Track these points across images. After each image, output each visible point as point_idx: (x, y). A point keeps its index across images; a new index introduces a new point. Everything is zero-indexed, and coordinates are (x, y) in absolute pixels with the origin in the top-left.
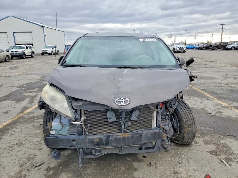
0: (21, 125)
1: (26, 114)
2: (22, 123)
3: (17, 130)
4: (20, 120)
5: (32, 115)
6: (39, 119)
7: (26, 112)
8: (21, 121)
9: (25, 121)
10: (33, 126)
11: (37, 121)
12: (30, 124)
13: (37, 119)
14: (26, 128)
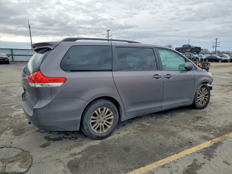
0: (219, 126)
1: (211, 139)
2: (218, 128)
3: (223, 123)
4: (219, 132)
5: (205, 134)
6: (200, 126)
7: (210, 142)
8: (218, 130)
9: (215, 129)
10: (209, 122)
11: (203, 125)
12: (211, 124)
13: (202, 126)
14: (215, 122)
